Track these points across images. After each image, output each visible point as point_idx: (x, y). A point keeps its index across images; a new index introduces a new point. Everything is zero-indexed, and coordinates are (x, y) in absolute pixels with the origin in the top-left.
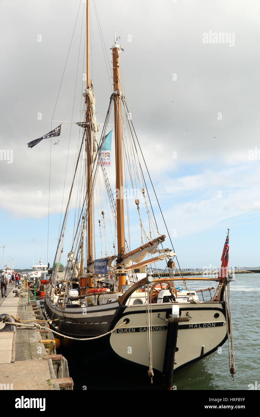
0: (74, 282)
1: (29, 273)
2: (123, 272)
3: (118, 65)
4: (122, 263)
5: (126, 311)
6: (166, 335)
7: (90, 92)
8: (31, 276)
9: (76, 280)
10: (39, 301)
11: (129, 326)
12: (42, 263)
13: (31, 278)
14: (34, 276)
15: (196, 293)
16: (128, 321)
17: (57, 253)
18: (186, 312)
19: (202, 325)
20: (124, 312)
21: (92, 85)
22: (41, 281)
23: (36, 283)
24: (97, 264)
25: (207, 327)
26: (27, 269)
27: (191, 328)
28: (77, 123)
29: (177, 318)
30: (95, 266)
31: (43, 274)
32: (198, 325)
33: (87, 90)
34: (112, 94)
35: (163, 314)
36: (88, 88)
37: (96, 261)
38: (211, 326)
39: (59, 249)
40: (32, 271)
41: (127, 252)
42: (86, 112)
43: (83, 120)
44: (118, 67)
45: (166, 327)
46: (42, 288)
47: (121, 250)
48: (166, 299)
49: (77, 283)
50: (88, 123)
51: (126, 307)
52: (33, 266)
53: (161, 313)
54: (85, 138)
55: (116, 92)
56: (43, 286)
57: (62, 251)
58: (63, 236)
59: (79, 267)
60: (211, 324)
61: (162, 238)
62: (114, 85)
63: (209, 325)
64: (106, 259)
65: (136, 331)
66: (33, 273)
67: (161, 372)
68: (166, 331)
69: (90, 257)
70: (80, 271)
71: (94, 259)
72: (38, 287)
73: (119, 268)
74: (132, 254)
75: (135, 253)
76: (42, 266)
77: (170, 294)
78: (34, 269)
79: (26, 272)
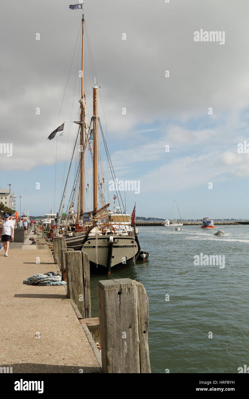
0: (72, 227)
1: (43, 220)
2: (96, 221)
3: (96, 99)
4: (95, 216)
5: (89, 238)
6: (108, 250)
7: (84, 101)
8: (44, 223)
9: (74, 225)
10: (49, 239)
11: (90, 245)
12: (52, 212)
13: (44, 224)
14: (46, 222)
15: (127, 232)
16: (89, 243)
17: (60, 207)
18: (117, 239)
19: (125, 246)
20: (88, 239)
21: (85, 95)
22: (51, 226)
23: (48, 228)
24: (85, 215)
25: (128, 247)
26: (40, 216)
27: (120, 247)
28: (75, 122)
29: (111, 242)
30: (84, 217)
31: (52, 221)
32: (123, 246)
33: (81, 99)
34: (92, 116)
35: (106, 240)
36: (82, 98)
37: (85, 213)
38: (130, 247)
39: (62, 206)
40: (45, 218)
41: (98, 209)
42: (80, 115)
43: (78, 120)
44: (96, 101)
45: (107, 246)
46: (52, 231)
47: (95, 208)
48: (108, 233)
49: (74, 227)
50: (82, 122)
51: (89, 236)
52: (46, 215)
53: (105, 239)
54: (80, 132)
55: (94, 116)
56: (52, 229)
57: (63, 207)
58: (64, 197)
59: (76, 217)
60: (130, 246)
61: (108, 205)
62: (94, 111)
63: (129, 246)
64: (89, 212)
65: (93, 248)
66: (46, 220)
67: (106, 267)
68: (108, 248)
69: (82, 211)
70: (77, 219)
71: (84, 212)
72: (49, 230)
73: (94, 218)
74: (99, 211)
75: (100, 211)
76: (53, 215)
77: (110, 232)
78: (46, 217)
79: (39, 219)
